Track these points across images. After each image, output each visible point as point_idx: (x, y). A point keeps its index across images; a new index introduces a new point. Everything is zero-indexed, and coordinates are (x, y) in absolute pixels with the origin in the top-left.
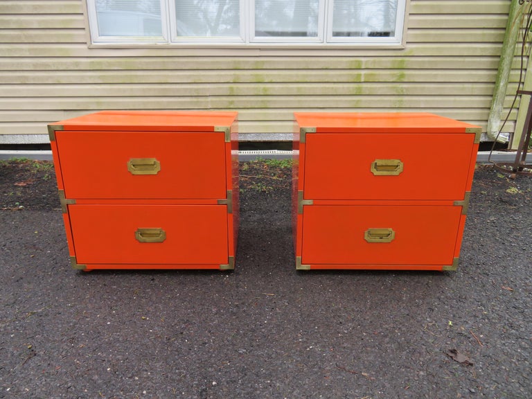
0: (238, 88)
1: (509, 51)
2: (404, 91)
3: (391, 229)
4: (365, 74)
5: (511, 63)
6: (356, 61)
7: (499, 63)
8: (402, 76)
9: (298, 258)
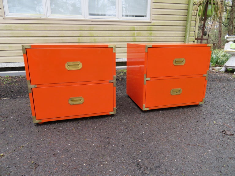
0: (82, 39)
1: (189, 24)
2: (152, 40)
3: (180, 88)
4: (137, 33)
5: (190, 28)
6: (133, 27)
7: (186, 29)
8: (151, 33)
9: (144, 105)
